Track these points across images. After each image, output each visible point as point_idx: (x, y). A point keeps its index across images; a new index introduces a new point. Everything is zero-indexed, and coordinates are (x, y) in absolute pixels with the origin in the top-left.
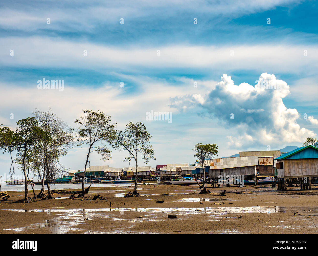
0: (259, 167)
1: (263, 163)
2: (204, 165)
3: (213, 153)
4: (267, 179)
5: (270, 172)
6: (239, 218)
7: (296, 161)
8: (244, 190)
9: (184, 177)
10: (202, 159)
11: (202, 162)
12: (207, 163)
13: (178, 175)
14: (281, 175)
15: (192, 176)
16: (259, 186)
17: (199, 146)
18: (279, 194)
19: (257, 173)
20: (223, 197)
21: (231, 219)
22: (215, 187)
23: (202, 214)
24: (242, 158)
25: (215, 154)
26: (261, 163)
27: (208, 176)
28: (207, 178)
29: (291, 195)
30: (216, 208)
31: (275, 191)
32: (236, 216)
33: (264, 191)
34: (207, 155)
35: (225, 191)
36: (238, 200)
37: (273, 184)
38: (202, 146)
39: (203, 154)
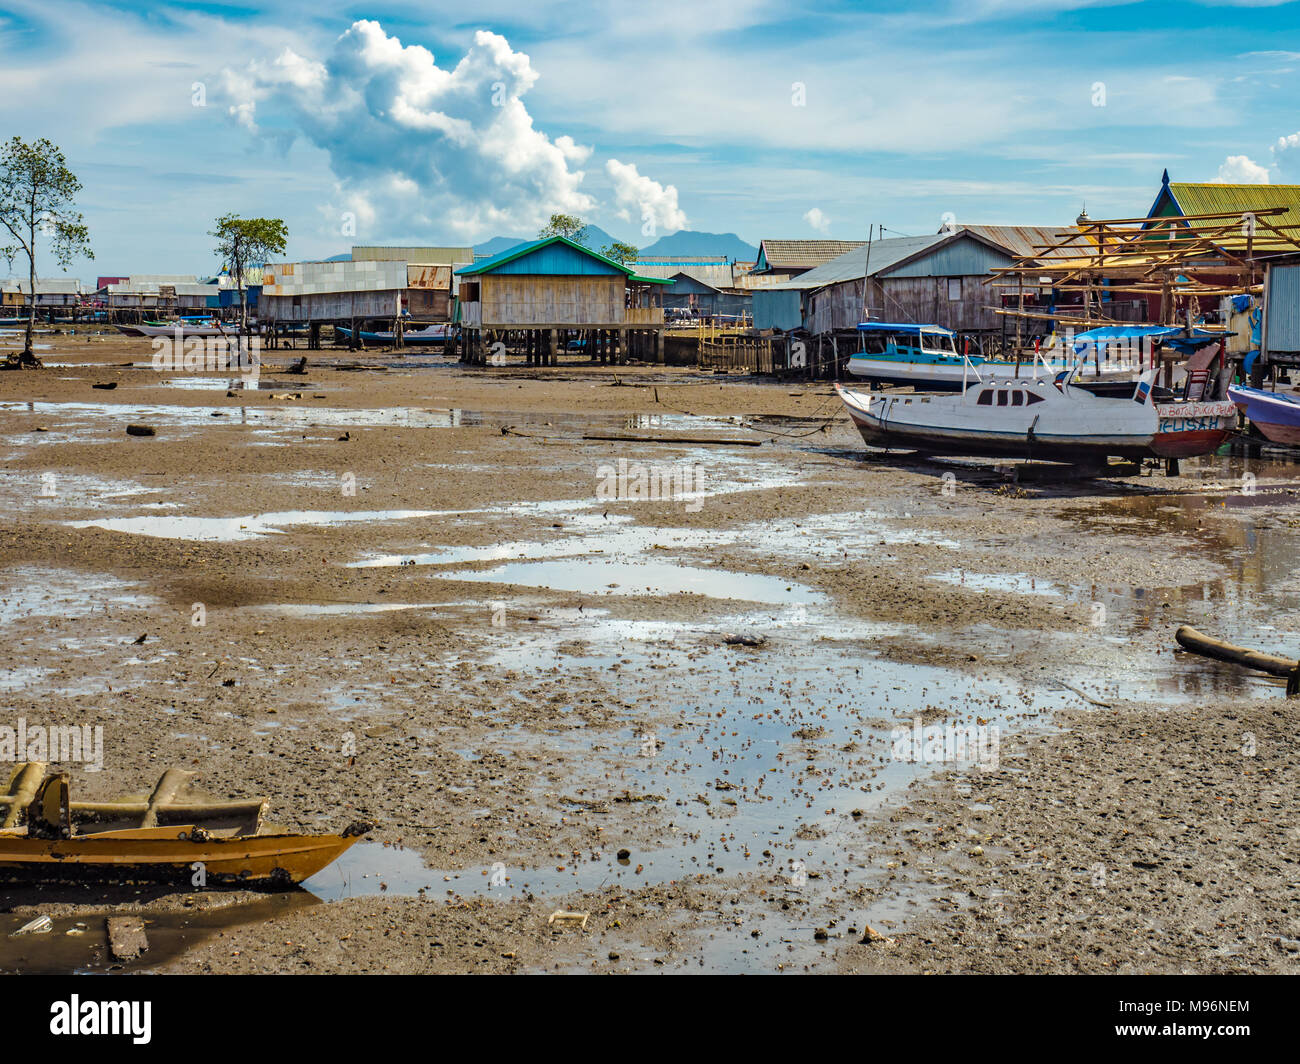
0: (408, 293)
1: (423, 283)
2: (243, 283)
3: (272, 247)
4: (432, 331)
5: (440, 311)
6: (341, 439)
7: (515, 282)
8: (360, 361)
9: (184, 315)
10: (238, 262)
11: (238, 272)
12: (253, 276)
13: (165, 308)
14: (473, 318)
15: (208, 313)
16: (406, 350)
17: (230, 223)
18: (466, 375)
19: (403, 312)
20: (297, 378)
21: (316, 442)
22: (276, 349)
23: (232, 425)
24: (359, 266)
25: (279, 249)
26: (415, 282)
27: (254, 315)
28: (253, 321)
29: (499, 377)
30: (275, 409)
31: (452, 366)
32: (332, 434)
33: (420, 366)
34: (254, 250)
35: (304, 360)
36: (342, 389)
37: (447, 346)
38: (238, 224)
39: (242, 249)
